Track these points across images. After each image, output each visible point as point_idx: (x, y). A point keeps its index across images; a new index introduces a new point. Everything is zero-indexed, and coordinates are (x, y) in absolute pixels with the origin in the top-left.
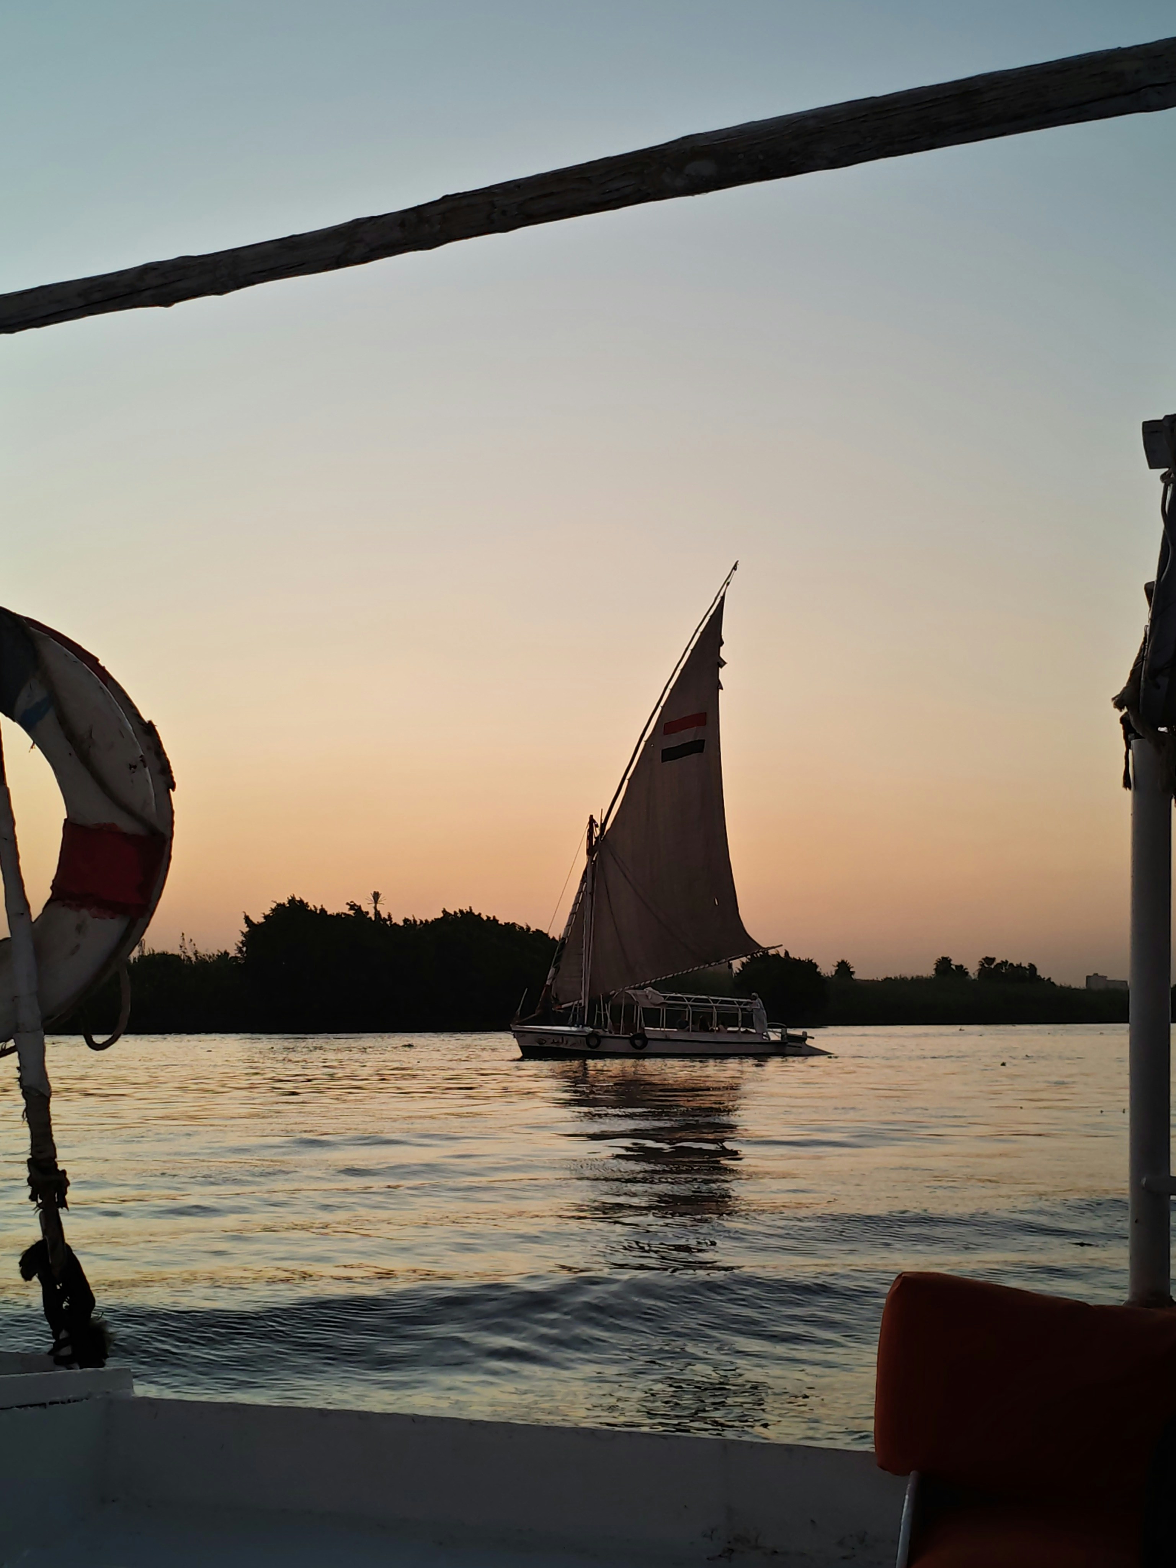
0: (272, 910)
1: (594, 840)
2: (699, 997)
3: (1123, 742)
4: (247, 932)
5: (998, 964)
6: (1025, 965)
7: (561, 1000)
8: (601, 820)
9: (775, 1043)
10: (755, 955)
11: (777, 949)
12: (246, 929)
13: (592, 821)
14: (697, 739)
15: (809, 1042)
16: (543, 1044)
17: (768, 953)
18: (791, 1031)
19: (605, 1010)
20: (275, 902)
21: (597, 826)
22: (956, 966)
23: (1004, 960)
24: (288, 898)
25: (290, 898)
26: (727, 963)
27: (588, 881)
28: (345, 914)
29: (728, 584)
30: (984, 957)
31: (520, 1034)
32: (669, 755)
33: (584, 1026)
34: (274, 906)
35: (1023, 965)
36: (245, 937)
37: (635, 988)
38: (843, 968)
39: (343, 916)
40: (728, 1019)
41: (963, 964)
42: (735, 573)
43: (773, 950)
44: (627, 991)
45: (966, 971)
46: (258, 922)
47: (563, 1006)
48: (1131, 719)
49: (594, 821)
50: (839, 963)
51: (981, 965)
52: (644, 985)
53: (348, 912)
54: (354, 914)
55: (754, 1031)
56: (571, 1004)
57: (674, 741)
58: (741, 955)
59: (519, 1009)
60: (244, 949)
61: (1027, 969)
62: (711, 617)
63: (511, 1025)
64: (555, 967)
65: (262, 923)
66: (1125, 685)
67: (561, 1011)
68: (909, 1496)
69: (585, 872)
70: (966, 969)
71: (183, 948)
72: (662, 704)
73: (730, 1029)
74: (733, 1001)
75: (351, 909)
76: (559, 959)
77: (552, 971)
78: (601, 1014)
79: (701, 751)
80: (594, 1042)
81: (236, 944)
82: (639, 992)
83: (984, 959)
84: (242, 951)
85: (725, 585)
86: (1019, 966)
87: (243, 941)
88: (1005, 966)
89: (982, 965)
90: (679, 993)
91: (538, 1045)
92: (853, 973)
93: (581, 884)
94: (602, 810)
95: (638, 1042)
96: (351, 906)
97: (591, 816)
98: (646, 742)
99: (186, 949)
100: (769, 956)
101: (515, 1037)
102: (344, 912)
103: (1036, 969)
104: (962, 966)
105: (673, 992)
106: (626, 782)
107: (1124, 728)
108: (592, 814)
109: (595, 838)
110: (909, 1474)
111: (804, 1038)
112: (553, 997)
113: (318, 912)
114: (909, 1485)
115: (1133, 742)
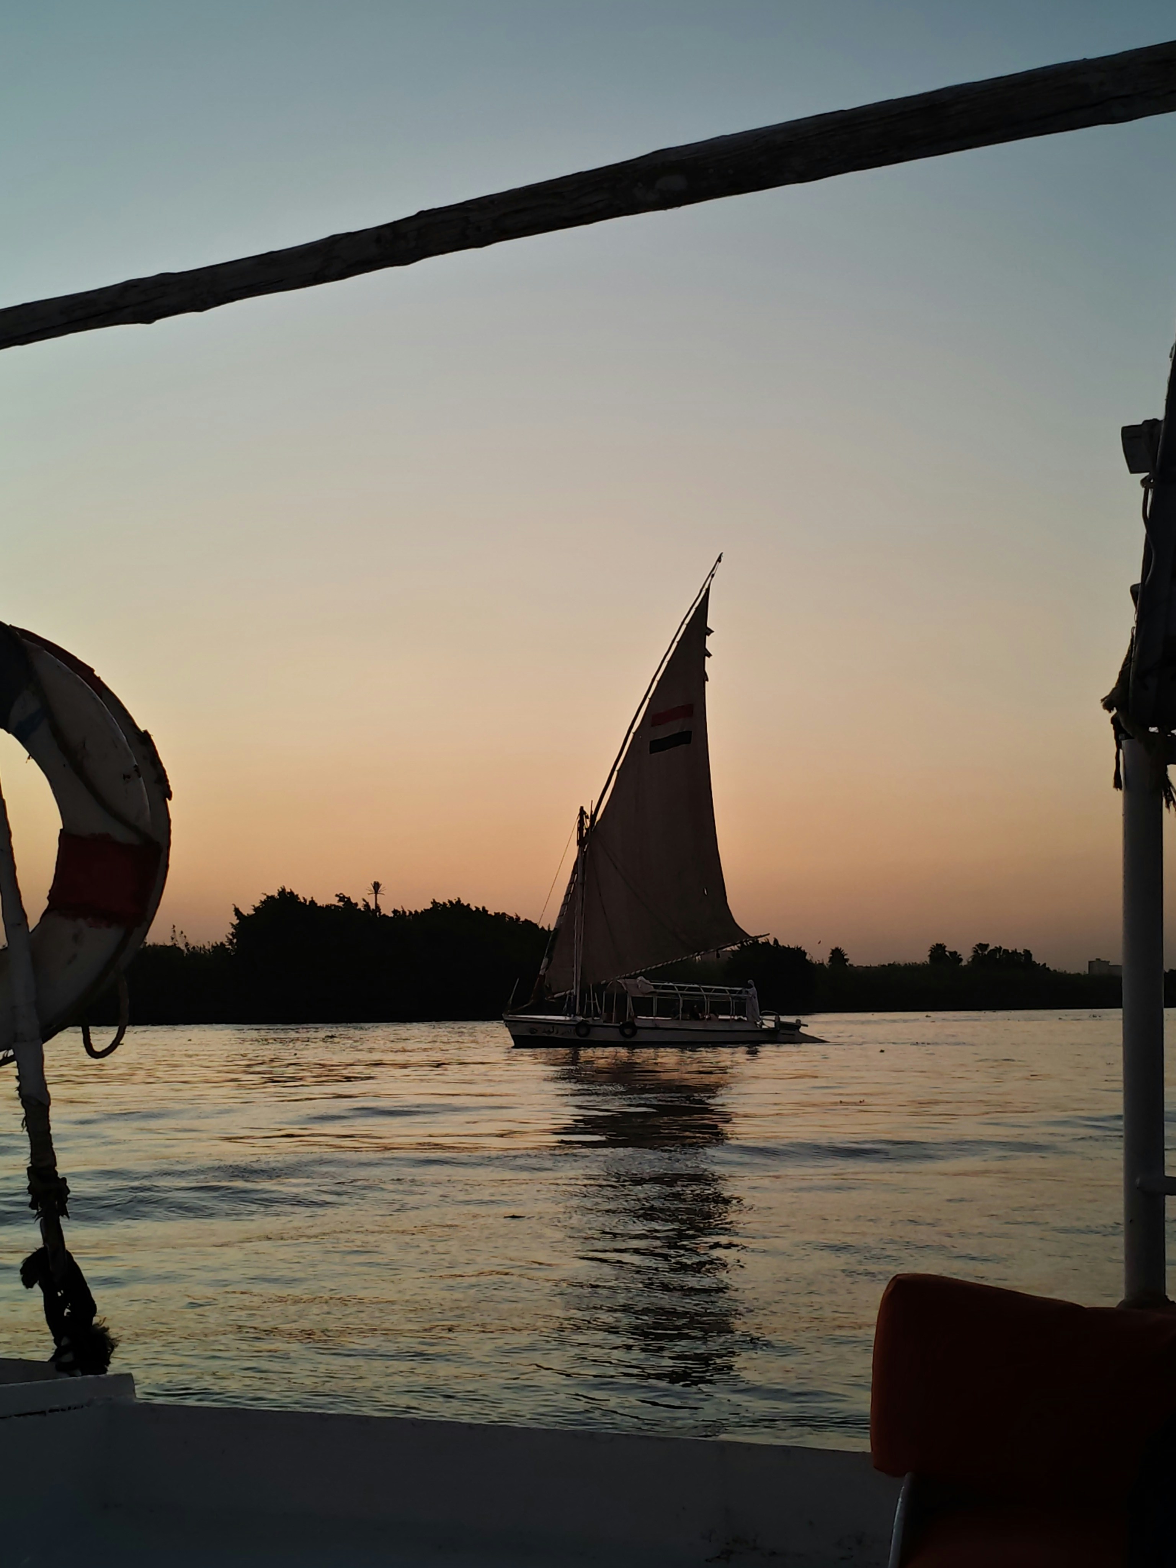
0: (261, 902)
1: (585, 831)
2: (692, 986)
3: (1114, 742)
4: (237, 924)
5: (991, 950)
6: (1020, 951)
7: (553, 990)
8: (592, 812)
9: (769, 1030)
10: (745, 944)
11: (767, 937)
12: (236, 921)
13: (582, 812)
14: (684, 730)
15: (802, 1030)
16: (534, 1033)
17: (758, 941)
18: (784, 1019)
19: (594, 999)
20: (265, 894)
21: (587, 817)
22: (950, 953)
23: (998, 946)
24: (278, 890)
25: (280, 890)
26: (716, 952)
27: (579, 873)
28: (334, 905)
29: (713, 576)
30: (978, 943)
31: (513, 1023)
32: (657, 746)
33: (575, 1015)
34: (264, 898)
35: (1018, 951)
36: (235, 929)
37: (625, 978)
38: (837, 955)
39: (333, 908)
40: (720, 1007)
41: (957, 951)
42: (719, 565)
43: (763, 938)
44: (618, 981)
45: (960, 957)
46: (248, 914)
47: (556, 996)
48: (1121, 719)
49: (585, 813)
50: (833, 950)
51: (974, 951)
52: (635, 974)
53: (337, 904)
54: (343, 905)
55: (745, 1019)
56: (563, 994)
57: (662, 732)
58: (729, 944)
59: (512, 997)
60: (235, 941)
61: (1022, 955)
62: (697, 609)
63: (503, 1015)
64: (548, 958)
65: (253, 915)
66: (1114, 686)
67: (553, 1000)
68: (902, 1498)
69: (576, 863)
70: (960, 955)
71: (174, 940)
72: (650, 696)
73: (720, 1017)
74: (724, 990)
75: (340, 901)
76: (551, 949)
77: (545, 961)
78: (591, 1003)
79: (688, 742)
80: (583, 1031)
81: (227, 936)
82: (628, 981)
83: (977, 945)
84: (233, 943)
85: (710, 578)
86: (1015, 952)
87: (233, 933)
88: (1000, 952)
89: (976, 952)
90: (671, 982)
91: (529, 1034)
92: (847, 960)
93: (572, 875)
94: (592, 801)
95: (627, 1031)
96: (340, 897)
97: (582, 808)
98: (634, 733)
99: (177, 941)
100: (760, 944)
101: (506, 1026)
102: (333, 903)
103: (1031, 955)
104: (956, 953)
105: (666, 981)
106: (615, 773)
107: (1115, 728)
108: (582, 805)
109: (586, 829)
110: (904, 1475)
111: (798, 1025)
112: (546, 987)
113: (308, 903)
114: (903, 1487)
115: (1123, 743)
